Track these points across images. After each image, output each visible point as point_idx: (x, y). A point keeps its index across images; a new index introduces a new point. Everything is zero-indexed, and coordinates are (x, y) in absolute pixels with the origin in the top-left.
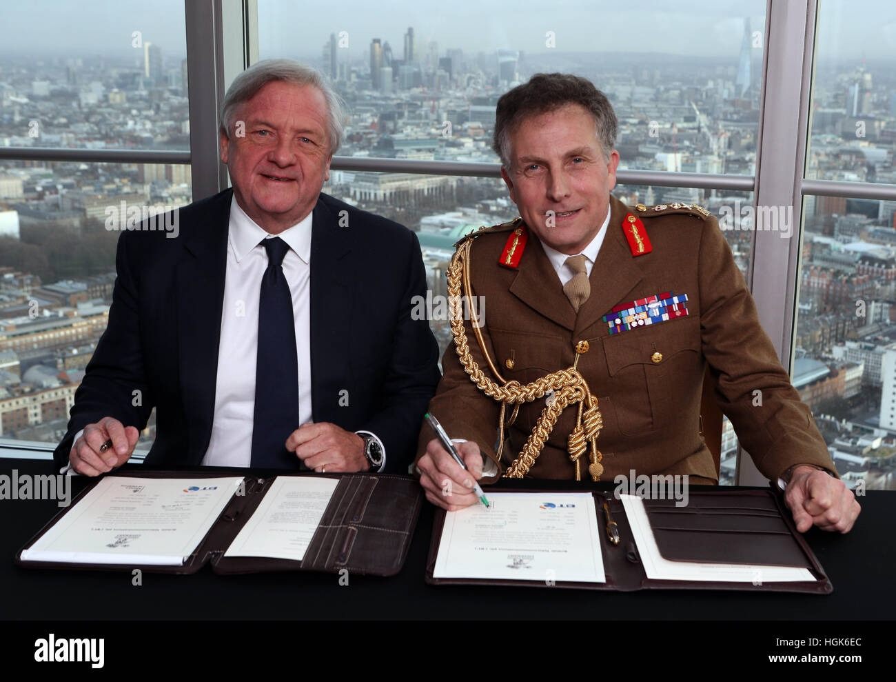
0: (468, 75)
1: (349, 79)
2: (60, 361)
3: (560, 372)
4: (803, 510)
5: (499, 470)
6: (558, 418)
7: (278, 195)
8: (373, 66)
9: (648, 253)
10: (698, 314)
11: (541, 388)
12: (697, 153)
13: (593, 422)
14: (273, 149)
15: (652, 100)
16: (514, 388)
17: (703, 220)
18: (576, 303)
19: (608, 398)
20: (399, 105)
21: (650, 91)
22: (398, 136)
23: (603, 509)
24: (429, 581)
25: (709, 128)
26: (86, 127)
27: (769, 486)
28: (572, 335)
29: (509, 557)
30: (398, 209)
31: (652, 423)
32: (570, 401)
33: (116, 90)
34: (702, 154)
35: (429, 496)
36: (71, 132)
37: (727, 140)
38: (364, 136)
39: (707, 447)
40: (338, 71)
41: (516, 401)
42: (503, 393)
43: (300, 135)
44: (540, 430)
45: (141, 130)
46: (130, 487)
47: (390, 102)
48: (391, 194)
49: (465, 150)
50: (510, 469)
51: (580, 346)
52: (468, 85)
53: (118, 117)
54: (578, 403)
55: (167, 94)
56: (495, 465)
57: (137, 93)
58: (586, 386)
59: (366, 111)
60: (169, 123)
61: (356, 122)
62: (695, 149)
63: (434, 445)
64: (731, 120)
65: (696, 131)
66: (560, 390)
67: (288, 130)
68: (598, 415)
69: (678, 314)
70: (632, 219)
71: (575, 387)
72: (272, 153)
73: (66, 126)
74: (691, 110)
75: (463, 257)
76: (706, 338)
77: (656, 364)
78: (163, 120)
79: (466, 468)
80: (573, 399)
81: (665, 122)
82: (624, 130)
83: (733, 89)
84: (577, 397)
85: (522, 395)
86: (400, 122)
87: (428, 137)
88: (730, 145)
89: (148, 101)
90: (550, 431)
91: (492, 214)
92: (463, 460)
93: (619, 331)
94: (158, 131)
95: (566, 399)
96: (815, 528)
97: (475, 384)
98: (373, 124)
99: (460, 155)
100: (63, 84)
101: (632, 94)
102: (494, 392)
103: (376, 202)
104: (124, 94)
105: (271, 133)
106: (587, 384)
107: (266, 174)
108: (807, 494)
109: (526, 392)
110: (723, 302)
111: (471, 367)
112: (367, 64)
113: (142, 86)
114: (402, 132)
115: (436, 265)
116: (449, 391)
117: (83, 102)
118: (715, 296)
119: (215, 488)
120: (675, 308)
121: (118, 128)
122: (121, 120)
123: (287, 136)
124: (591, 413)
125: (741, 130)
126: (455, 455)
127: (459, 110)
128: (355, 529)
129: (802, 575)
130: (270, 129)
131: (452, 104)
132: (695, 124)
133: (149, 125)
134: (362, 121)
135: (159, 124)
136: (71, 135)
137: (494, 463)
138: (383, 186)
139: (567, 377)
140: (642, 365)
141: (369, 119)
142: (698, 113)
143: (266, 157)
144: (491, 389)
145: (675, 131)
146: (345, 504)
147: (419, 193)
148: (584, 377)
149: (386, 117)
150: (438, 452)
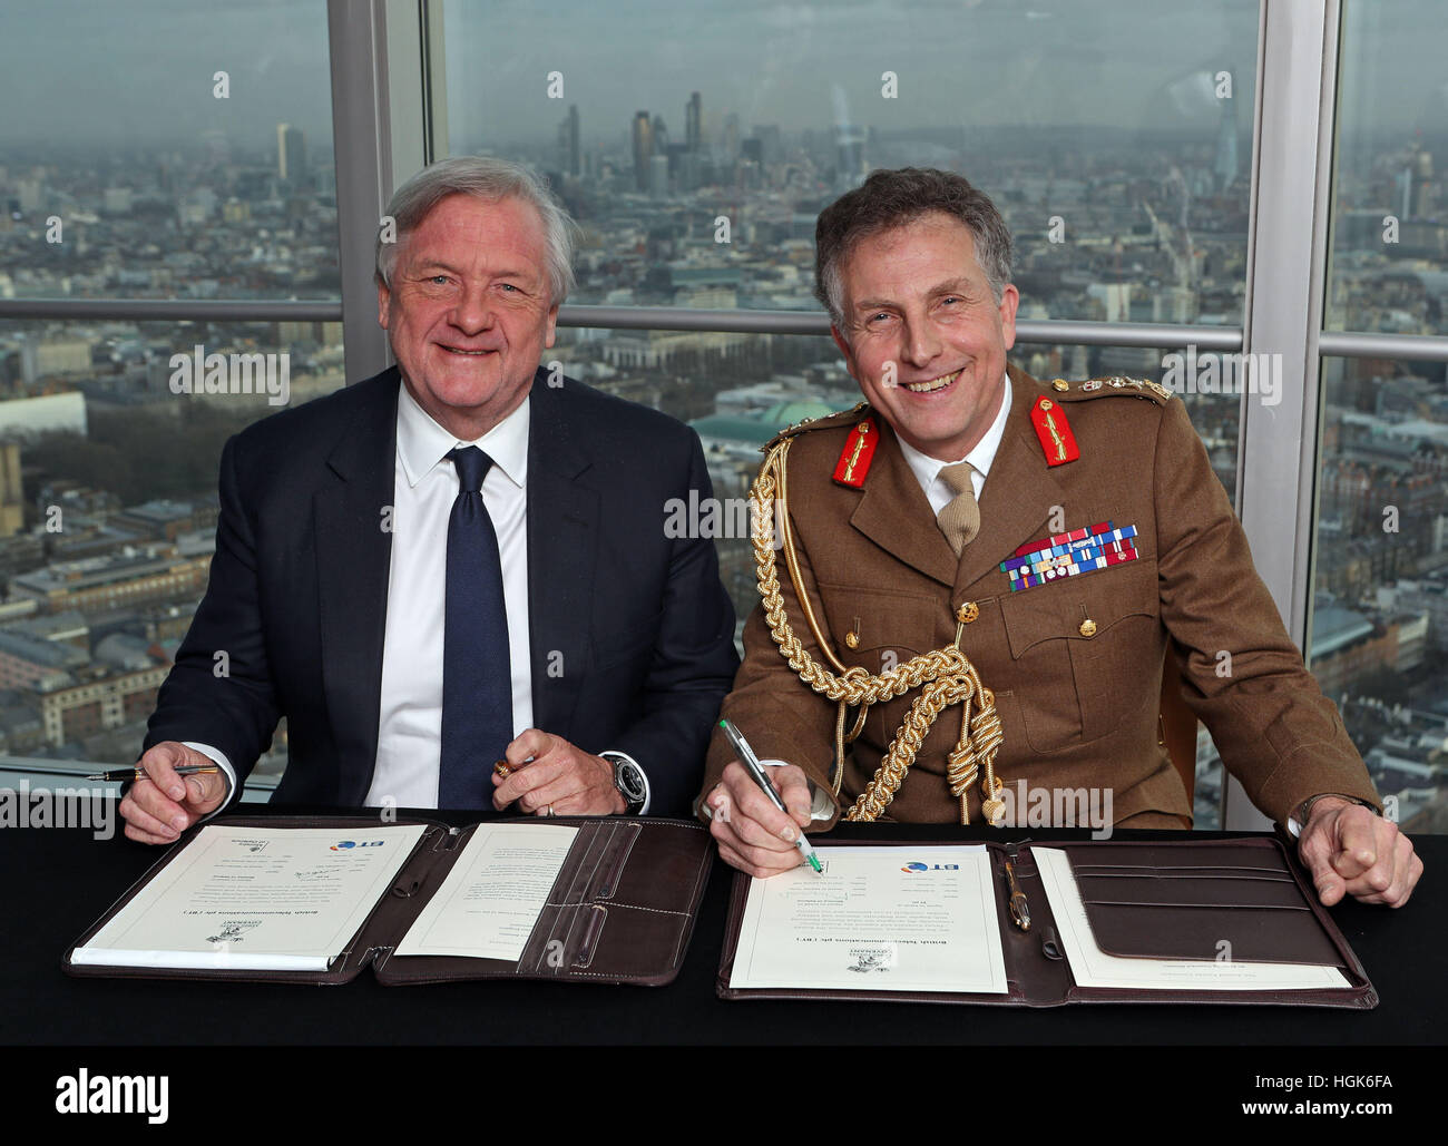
0: (788, 166)
1: (600, 175)
2: (151, 627)
3: (933, 653)
4: (1330, 869)
5: (835, 810)
6: (930, 726)
7: (466, 378)
8: (637, 154)
9: (1074, 461)
10: (1155, 556)
11: (903, 680)
12: (1154, 284)
13: (988, 732)
14: (456, 306)
15: (1080, 200)
16: (859, 679)
17: (1161, 406)
18: (958, 543)
19: (1010, 693)
20: (679, 216)
21: (1079, 187)
22: (678, 265)
23: (1005, 872)
24: (722, 994)
25: (1173, 243)
26: (187, 259)
27: (1273, 830)
28: (950, 593)
29: (853, 952)
30: (679, 380)
31: (1081, 733)
32: (949, 700)
33: (234, 200)
34: (1162, 284)
35: (725, 852)
36: (166, 267)
37: (1202, 262)
38: (625, 266)
39: (1172, 765)
40: (582, 163)
41: (862, 702)
42: (842, 688)
43: (499, 281)
44: (901, 746)
45: (274, 263)
46: (246, 843)
47: (665, 211)
48: (668, 356)
49: (785, 285)
50: (853, 809)
51: (964, 611)
52: (789, 180)
53: (237, 242)
54: (962, 703)
55: (314, 205)
56: (831, 803)
57: (267, 204)
58: (975, 675)
59: (627, 226)
60: (319, 250)
61: (612, 243)
62: (1152, 278)
63: (734, 771)
64: (1208, 231)
65: (1152, 249)
66: (933, 682)
67: (477, 274)
68: (996, 721)
69: (1122, 557)
70: (1046, 405)
71: (956, 677)
72: (454, 314)
73: (158, 257)
74: (1143, 215)
75: (775, 468)
76: (1167, 595)
77: (1086, 639)
78: (308, 245)
79: (786, 809)
80: (954, 696)
81: (1103, 236)
82: (1036, 248)
83: (1209, 180)
84: (960, 694)
85: (873, 691)
86: (682, 243)
87: (726, 265)
88: (1207, 270)
89: (285, 217)
90: (917, 747)
91: (829, 385)
92: (779, 795)
93: (1027, 586)
94: (301, 262)
95: (943, 696)
96: (1349, 899)
97: (797, 672)
98: (639, 247)
99: (777, 292)
100: (152, 193)
101: (1049, 191)
102: (827, 686)
103: (645, 369)
104: (247, 207)
105: (452, 281)
106: (977, 671)
107: (446, 344)
108: (1336, 842)
109: (879, 686)
110: (1194, 537)
111: (790, 646)
112: (628, 151)
113: (274, 192)
114: (683, 258)
115: (740, 467)
116: (755, 684)
117: (184, 220)
118: (1183, 528)
119: (381, 844)
120: (1117, 547)
121: (238, 259)
122: (242, 246)
123: (477, 284)
124: (985, 719)
125: (1223, 246)
126: (766, 787)
127: (774, 221)
128: (603, 909)
129: (1328, 977)
130: (449, 274)
131: (762, 213)
132: (1150, 238)
133: (286, 254)
134: (621, 241)
135: (302, 252)
136: (165, 273)
137: (829, 797)
138: (655, 344)
139: (944, 662)
140: (1064, 641)
141: (632, 238)
142: (1154, 219)
143: (445, 318)
144: (823, 681)
145: (1118, 249)
146: (588, 868)
147: (712, 353)
148: (971, 661)
149: (659, 235)
150: (740, 782)
